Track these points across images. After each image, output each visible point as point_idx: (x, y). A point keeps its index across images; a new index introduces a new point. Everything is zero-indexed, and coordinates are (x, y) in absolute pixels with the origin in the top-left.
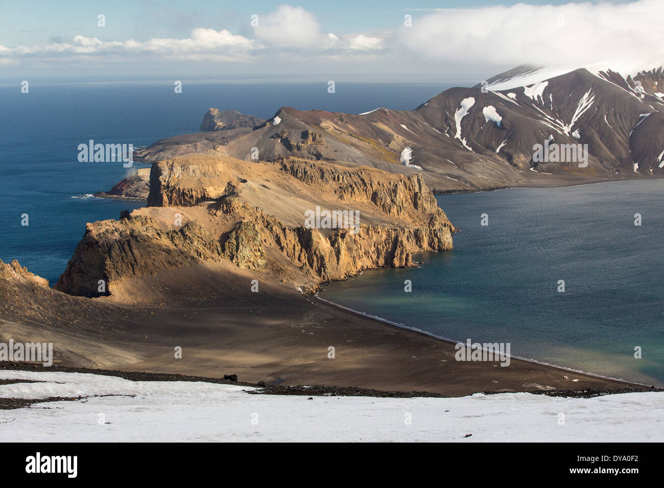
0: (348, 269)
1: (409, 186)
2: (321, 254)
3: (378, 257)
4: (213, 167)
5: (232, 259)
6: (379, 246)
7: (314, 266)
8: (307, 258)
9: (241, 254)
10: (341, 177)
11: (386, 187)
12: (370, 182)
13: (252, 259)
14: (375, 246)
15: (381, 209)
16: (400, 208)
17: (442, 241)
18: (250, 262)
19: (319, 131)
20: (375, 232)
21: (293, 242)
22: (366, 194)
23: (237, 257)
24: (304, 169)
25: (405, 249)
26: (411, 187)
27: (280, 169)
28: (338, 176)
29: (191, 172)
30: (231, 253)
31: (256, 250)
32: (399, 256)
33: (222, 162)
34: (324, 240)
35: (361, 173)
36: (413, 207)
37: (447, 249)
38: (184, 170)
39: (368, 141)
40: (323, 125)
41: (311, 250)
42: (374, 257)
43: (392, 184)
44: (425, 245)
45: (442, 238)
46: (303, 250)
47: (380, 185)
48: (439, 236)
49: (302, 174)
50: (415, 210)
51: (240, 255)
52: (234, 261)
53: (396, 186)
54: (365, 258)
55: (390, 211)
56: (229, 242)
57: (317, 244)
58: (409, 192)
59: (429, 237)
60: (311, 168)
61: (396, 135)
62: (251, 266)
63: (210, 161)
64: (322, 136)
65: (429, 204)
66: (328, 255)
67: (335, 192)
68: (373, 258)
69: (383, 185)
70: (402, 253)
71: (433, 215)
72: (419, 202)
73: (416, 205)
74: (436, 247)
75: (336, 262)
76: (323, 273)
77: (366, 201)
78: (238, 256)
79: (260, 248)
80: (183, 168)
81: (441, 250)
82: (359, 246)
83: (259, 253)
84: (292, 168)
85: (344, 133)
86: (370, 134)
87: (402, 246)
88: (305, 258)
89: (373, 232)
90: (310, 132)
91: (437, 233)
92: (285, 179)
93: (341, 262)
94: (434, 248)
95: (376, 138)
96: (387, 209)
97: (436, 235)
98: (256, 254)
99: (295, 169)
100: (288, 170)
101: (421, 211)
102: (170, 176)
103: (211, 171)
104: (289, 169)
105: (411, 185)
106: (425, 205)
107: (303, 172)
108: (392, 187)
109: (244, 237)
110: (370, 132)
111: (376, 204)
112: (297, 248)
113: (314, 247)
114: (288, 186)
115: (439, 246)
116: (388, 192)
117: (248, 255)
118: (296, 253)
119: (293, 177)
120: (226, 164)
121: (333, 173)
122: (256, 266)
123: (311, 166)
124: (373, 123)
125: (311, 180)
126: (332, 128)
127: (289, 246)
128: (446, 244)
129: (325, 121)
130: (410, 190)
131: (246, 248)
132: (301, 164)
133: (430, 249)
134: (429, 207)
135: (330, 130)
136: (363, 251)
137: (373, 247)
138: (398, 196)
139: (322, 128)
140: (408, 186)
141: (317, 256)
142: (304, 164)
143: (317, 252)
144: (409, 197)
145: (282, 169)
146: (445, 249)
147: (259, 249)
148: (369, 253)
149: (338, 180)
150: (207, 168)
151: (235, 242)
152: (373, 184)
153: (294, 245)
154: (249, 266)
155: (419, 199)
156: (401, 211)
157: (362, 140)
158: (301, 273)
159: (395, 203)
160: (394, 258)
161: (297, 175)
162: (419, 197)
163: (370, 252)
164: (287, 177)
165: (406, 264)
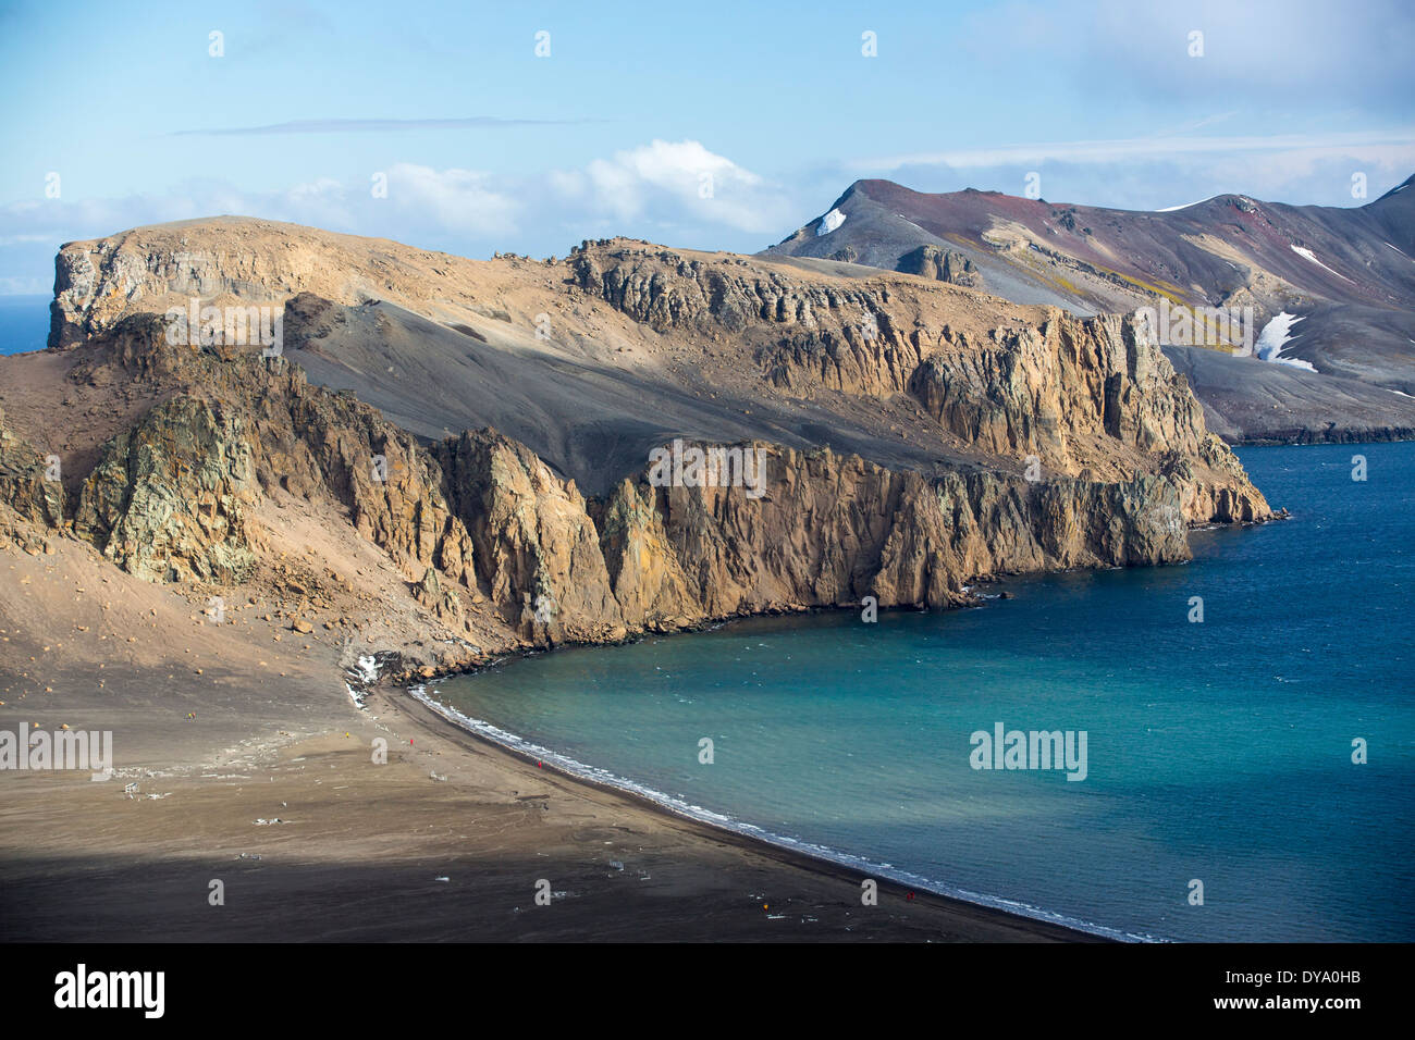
0: (662, 608)
1: (1084, 350)
2: (525, 542)
3: (817, 571)
4: (272, 260)
5: (101, 541)
6: (826, 529)
7: (498, 586)
8: (469, 556)
9: (140, 522)
10: (791, 306)
11: (976, 347)
12: (914, 328)
13: (185, 545)
14: (808, 527)
15: (945, 424)
16: (1026, 423)
17: (1142, 529)
18: (177, 553)
19: (963, 250)
20: (813, 474)
21: (415, 490)
22: (891, 368)
23: (122, 535)
24: (654, 278)
25: (923, 538)
26: (1092, 353)
27: (566, 281)
28: (781, 302)
29: (185, 275)
30: (102, 518)
31: (205, 508)
32: (895, 566)
33: (317, 245)
34: (558, 491)
35: (885, 296)
36: (1100, 428)
37: (1161, 560)
38: (156, 270)
39: (1147, 287)
40: (993, 234)
41: (487, 525)
42: (802, 568)
43: (1000, 335)
44: (1073, 544)
45: (1141, 516)
46: (458, 524)
47: (948, 338)
48: (1128, 510)
49: (643, 296)
50: (1108, 441)
51: (135, 524)
52: (110, 550)
53: (1015, 341)
54: (762, 573)
55: (977, 432)
56: (100, 476)
57: (511, 499)
58: (1084, 372)
59: (1091, 514)
60: (680, 273)
61: (1255, 270)
62: (183, 569)
63: (268, 239)
64: (973, 264)
65: (1169, 418)
66: (564, 549)
67: (758, 357)
68: (797, 571)
69: (962, 337)
70: (909, 552)
71: (1177, 455)
72: (1125, 410)
73: (1112, 422)
74: (1119, 553)
75: (605, 576)
76: (527, 614)
77: (887, 396)
78: (129, 530)
79: (225, 499)
80: (154, 263)
81: (1136, 565)
82: (743, 526)
83: (220, 522)
84: (609, 276)
85: (1066, 260)
86: (1165, 269)
87: (913, 525)
88: (463, 553)
89: (805, 473)
90: (929, 252)
91: (1122, 500)
92: (576, 313)
93: (627, 580)
94: (1106, 554)
95: (1185, 282)
96: (967, 422)
97: (1117, 508)
98: (207, 522)
99: (621, 278)
100: (594, 283)
101: (1132, 443)
102: (98, 293)
103: (263, 274)
104: (599, 279)
105: (1091, 350)
106: (1150, 423)
107: (647, 287)
108: (997, 346)
109: (157, 455)
110: (1166, 261)
111: (925, 406)
112: (427, 515)
113: (499, 513)
114: (578, 337)
115: (1128, 548)
116: (979, 362)
117: (170, 526)
118: (423, 535)
119: (607, 308)
120: (329, 251)
121: (759, 291)
122: (206, 571)
123: (680, 269)
124: (1184, 237)
125: (675, 314)
126: (1023, 245)
127: (397, 505)
128: (1159, 542)
129: (1005, 224)
130: (1090, 367)
131: (161, 497)
132: (647, 262)
133: (1091, 558)
134: (1170, 431)
135: (1014, 250)
136: (759, 545)
137: (801, 532)
138: (1016, 378)
139: (988, 247)
140: (1078, 348)
141: (511, 549)
142: (657, 261)
143: (512, 532)
144: (1087, 392)
145: (572, 281)
146: (1154, 558)
147: (220, 505)
148: (781, 554)
149: (780, 319)
150: (248, 260)
151: (123, 478)
152: (922, 336)
153: (419, 507)
154: (175, 572)
155: (1126, 399)
156: (1027, 435)
157: (1126, 285)
158: (413, 605)
159: (1001, 402)
160: (878, 570)
161: (623, 299)
162: (1123, 390)
163: (788, 550)
164: (584, 309)
165: (924, 596)
